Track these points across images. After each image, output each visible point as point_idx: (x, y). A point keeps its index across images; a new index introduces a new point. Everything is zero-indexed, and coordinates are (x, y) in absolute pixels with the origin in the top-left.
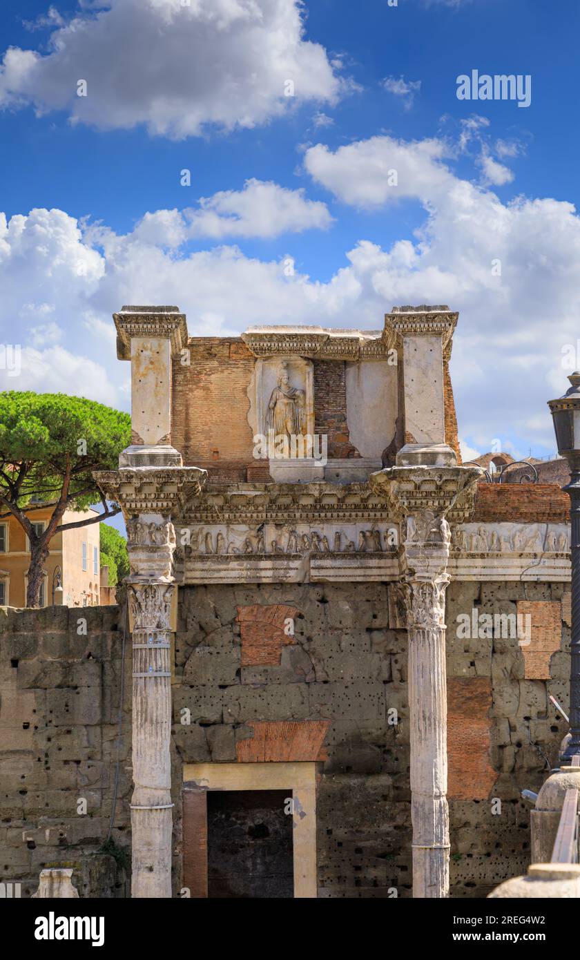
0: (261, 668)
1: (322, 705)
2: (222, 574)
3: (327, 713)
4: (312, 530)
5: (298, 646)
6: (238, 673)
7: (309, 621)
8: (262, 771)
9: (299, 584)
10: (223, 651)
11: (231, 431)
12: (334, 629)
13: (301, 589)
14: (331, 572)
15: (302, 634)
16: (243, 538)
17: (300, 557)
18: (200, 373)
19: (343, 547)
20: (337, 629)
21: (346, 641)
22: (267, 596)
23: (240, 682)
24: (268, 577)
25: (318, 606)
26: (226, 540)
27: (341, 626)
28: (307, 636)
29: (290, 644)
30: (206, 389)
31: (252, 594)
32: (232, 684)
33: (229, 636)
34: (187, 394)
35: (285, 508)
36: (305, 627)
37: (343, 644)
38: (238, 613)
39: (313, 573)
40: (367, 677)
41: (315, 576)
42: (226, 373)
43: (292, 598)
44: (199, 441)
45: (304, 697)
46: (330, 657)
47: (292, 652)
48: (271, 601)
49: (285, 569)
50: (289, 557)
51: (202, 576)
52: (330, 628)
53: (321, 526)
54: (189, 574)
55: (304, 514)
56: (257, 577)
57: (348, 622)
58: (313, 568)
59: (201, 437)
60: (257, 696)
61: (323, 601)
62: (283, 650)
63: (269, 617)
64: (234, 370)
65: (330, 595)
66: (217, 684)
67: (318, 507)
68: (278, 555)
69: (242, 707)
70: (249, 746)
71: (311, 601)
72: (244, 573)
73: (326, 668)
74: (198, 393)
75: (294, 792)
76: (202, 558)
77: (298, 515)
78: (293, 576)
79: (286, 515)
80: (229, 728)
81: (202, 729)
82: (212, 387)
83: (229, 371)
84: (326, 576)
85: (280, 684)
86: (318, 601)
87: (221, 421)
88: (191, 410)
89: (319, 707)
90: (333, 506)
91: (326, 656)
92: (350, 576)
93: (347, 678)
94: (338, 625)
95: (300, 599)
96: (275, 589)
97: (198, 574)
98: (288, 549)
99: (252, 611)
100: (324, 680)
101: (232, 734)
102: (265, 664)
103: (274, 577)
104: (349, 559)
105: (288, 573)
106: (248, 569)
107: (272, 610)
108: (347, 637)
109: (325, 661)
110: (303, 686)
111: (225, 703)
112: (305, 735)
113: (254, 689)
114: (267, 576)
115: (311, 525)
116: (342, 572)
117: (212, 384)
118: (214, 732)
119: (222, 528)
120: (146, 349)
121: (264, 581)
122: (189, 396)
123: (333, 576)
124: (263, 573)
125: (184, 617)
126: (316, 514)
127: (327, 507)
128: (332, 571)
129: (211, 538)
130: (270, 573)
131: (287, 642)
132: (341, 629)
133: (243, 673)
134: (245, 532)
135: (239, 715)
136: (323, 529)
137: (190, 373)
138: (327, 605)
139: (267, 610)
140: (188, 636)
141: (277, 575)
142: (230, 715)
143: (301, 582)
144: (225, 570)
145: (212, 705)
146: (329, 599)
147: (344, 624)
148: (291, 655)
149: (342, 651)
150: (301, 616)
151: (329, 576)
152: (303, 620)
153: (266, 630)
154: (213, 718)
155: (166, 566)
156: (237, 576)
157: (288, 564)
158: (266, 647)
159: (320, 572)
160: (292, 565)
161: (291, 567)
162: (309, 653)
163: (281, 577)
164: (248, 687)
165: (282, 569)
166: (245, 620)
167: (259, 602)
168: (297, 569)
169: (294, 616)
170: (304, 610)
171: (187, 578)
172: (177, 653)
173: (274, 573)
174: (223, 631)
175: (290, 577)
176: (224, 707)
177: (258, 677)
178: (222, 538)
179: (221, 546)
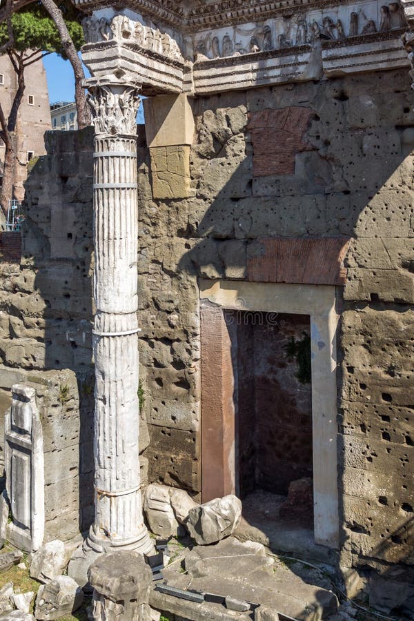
0: (273, 178)
1: (341, 220)
2: (229, 79)
3: (347, 230)
5: (315, 152)
6: (250, 183)
7: (324, 122)
8: (277, 291)
9: (315, 82)
10: (234, 161)
12: (354, 129)
13: (316, 87)
14: (348, 62)
15: (318, 137)
16: (249, 38)
17: (309, 48)
20: (358, 129)
21: (368, 142)
22: (278, 99)
23: (252, 194)
24: (276, 77)
25: (336, 104)
26: (233, 42)
27: (363, 125)
28: (324, 139)
29: (304, 150)
31: (262, 98)
32: (243, 195)
36: (320, 130)
37: (365, 146)
38: (250, 120)
39: (326, 65)
40: (396, 185)
41: (329, 69)
43: (306, 99)
45: (320, 211)
46: (351, 163)
47: (307, 160)
48: (283, 104)
49: (294, 65)
50: (297, 50)
51: (210, 84)
52: (350, 129)
53: (336, 9)
54: (198, 83)
56: (265, 78)
57: (371, 120)
58: (325, 60)
60: (269, 210)
61: (343, 97)
62: (297, 158)
63: (281, 122)
65: (349, 88)
66: (229, 197)
68: (286, 50)
69: (254, 221)
70: (260, 264)
71: (327, 99)
73: (345, 176)
75: (311, 318)
78: (305, 72)
80: (240, 245)
81: (214, 244)
84: (341, 67)
85: (293, 196)
86: (336, 98)
89: (337, 222)
91: (344, 162)
92: (370, 63)
93: (371, 188)
94: (359, 124)
95: (315, 98)
96: (287, 90)
97: (205, 82)
98: (297, 42)
99: (263, 116)
101: (243, 250)
102: (278, 174)
103: (282, 75)
105: (297, 69)
106: (254, 71)
107: (284, 113)
108: (370, 138)
109: (345, 168)
110: (320, 198)
111: (235, 217)
113: (265, 201)
114: (275, 75)
116: (360, 60)
118: (225, 247)
119: (228, 30)
121: (273, 81)
123: (350, 66)
124: (271, 73)
125: (198, 129)
128: (349, 60)
129: (217, 42)
130: (277, 72)
131: (301, 148)
132: (364, 129)
133: (255, 185)
134: (252, 30)
135: (250, 230)
136: (337, 12)
138: (346, 102)
139: (279, 113)
140: (201, 149)
141: (285, 72)
142: (242, 230)
143: (318, 79)
144: (231, 74)
145: (223, 219)
146: (349, 94)
147: (366, 123)
148: (306, 162)
149: (365, 155)
150: (317, 118)
151: (345, 67)
152: (318, 122)
153: (277, 136)
154: (224, 234)
155: (115, 63)
156: (244, 79)
157: (296, 59)
158: (278, 156)
159: (334, 63)
160: (301, 59)
161: (301, 61)
162: (328, 159)
163: (291, 74)
164: (259, 200)
165: (290, 65)
166: (257, 126)
167: (270, 105)
168: (307, 63)
169: (308, 119)
170: (319, 110)
171: (196, 87)
172: (192, 166)
173: (282, 71)
174: (234, 141)
175: (299, 73)
176: (236, 223)
177: (270, 188)
178: (229, 41)
179: (226, 49)
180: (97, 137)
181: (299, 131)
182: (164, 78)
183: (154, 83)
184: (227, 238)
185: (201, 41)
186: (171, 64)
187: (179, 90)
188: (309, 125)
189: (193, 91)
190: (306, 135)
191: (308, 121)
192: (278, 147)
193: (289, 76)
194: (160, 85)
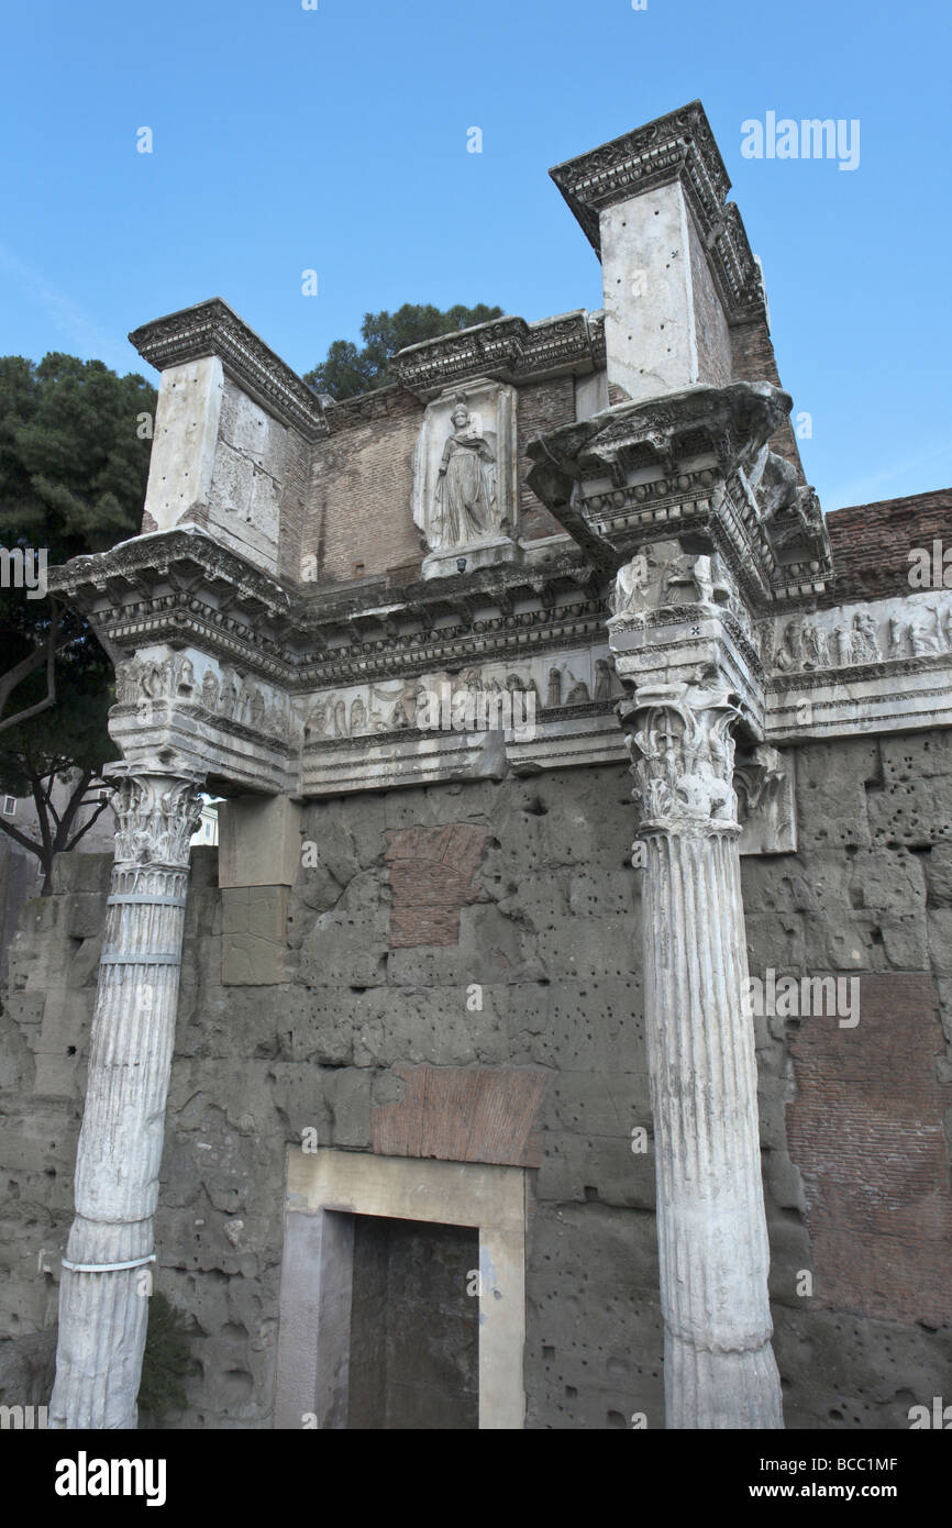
0: (423, 951)
1: (535, 1034)
2: (358, 772)
3: (544, 1054)
4: (510, 672)
5: (491, 907)
6: (385, 957)
7: (508, 852)
8: (421, 1179)
9: (495, 781)
10: (359, 918)
11: (383, 528)
12: (556, 866)
13: (495, 789)
14: (546, 750)
15: (498, 878)
16: (392, 704)
18: (346, 452)
19: (565, 698)
20: (562, 865)
21: (579, 890)
22: (435, 809)
23: (387, 980)
24: (431, 771)
25: (526, 821)
26: (367, 710)
27: (570, 860)
28: (508, 882)
29: (474, 901)
30: (354, 473)
31: (410, 807)
32: (370, 983)
33: (370, 889)
34: (326, 488)
35: (454, 636)
36: (501, 866)
37: (574, 898)
38: (389, 844)
39: (514, 754)
40: (625, 972)
41: (516, 760)
42: (382, 441)
43: (480, 810)
44: (338, 554)
45: (500, 1017)
46: (551, 928)
47: (480, 920)
48: (443, 817)
49: (461, 751)
51: (327, 779)
52: (549, 866)
53: (527, 662)
54: (310, 778)
55: (490, 643)
56: (416, 772)
57: (583, 850)
58: (511, 745)
59: (340, 547)
60: (413, 1011)
61: (538, 809)
62: (464, 916)
63: (439, 849)
64: (394, 433)
65: (548, 794)
66: (348, 985)
67: (511, 621)
69: (387, 1032)
70: (394, 1118)
71: (513, 812)
72: (393, 767)
73: (541, 949)
74: (344, 481)
75: (481, 1233)
76: (329, 745)
77: (479, 645)
78: (478, 764)
79: (458, 648)
81: (318, 1074)
82: (361, 468)
83: (387, 438)
84: (536, 758)
85: (455, 983)
86: (527, 810)
87: (371, 516)
88: (330, 510)
89: (527, 1039)
90: (536, 618)
91: (539, 924)
92: (580, 753)
93: (584, 974)
94: (562, 856)
95: (493, 808)
96: (450, 793)
97: (321, 776)
99: (411, 838)
100: (538, 977)
101: (366, 1090)
102: (431, 943)
103: (442, 769)
104: (577, 718)
105: (466, 758)
106: (399, 759)
107: (444, 835)
108: (581, 882)
109: (540, 937)
110: (500, 991)
111: (357, 1023)
112: (500, 1102)
113: (407, 995)
115: (510, 664)
116: (564, 747)
117: (361, 463)
118: (336, 1082)
119: (361, 692)
120: (180, 381)
121: (427, 777)
122: (329, 491)
123: (548, 757)
124: (425, 764)
126: (512, 639)
127: (526, 619)
129: (343, 710)
130: (433, 763)
131: (470, 898)
132: (572, 865)
133: (392, 962)
134: (400, 691)
135: (380, 1050)
136: (529, 668)
137: (334, 455)
138: (543, 818)
139: (436, 834)
140: (308, 893)
141: (446, 764)
142: (367, 1049)
143: (500, 777)
144: (362, 764)
145: (336, 1027)
146: (547, 805)
147: (577, 856)
148: (477, 924)
149: (574, 914)
150: (496, 843)
151: (541, 757)
152: (499, 851)
153: (432, 875)
154: (336, 1054)
155: (160, 737)
156: (382, 773)
157: (465, 742)
158: (432, 909)
159: (524, 750)
160: (472, 742)
161: (472, 746)
162: (517, 919)
163: (456, 767)
164: (399, 990)
165: (455, 751)
166: (400, 856)
167: (422, 820)
168: (481, 749)
169: (482, 845)
170: (500, 830)
171: (306, 784)
172: (289, 924)
173: (441, 763)
174: (362, 881)
175: (469, 765)
176: (356, 1032)
177: (416, 970)
178: (361, 708)
179: (357, 721)
180: (117, 866)
181: (465, 867)
182: (249, 767)
183: (230, 775)
184: (341, 1065)
185: (317, 707)
186: (264, 743)
187: (276, 788)
188: (484, 855)
189: (300, 790)
190: (477, 874)
191: (482, 851)
192: (432, 895)
193: (453, 771)
194: (240, 778)
